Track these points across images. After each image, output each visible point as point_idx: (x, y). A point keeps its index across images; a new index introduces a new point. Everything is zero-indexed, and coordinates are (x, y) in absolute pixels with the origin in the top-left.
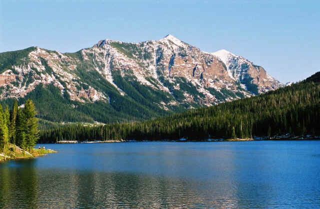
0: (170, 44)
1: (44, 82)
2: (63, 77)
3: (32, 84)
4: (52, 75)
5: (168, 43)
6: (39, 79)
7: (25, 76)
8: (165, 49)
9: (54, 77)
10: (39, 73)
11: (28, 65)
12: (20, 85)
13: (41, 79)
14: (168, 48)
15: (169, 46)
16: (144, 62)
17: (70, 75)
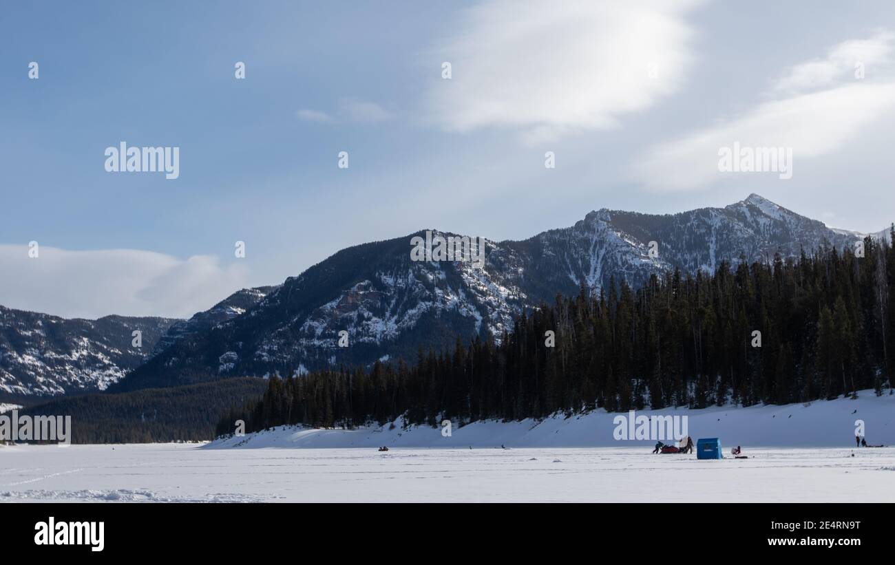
0: (752, 215)
1: (439, 305)
2: (483, 294)
3: (411, 312)
4: (460, 291)
5: (748, 214)
6: (428, 299)
7: (401, 292)
8: (740, 225)
9: (462, 295)
10: (430, 286)
11: (410, 271)
12: (388, 314)
13: (433, 299)
14: (747, 225)
15: (749, 219)
16: (688, 257)
17: (502, 288)
